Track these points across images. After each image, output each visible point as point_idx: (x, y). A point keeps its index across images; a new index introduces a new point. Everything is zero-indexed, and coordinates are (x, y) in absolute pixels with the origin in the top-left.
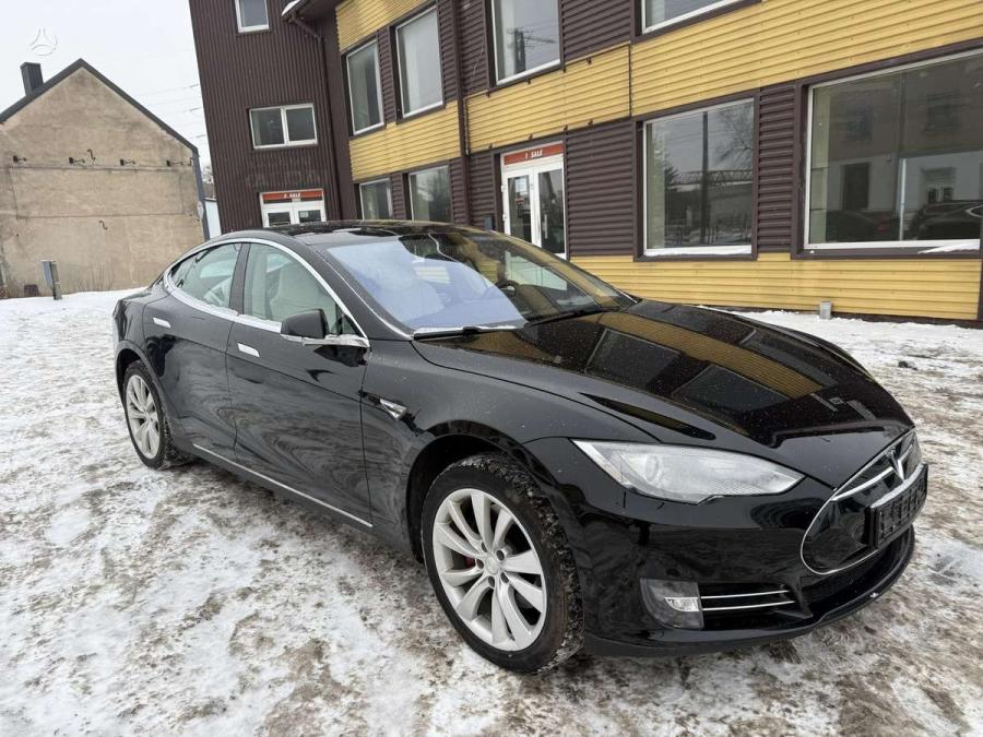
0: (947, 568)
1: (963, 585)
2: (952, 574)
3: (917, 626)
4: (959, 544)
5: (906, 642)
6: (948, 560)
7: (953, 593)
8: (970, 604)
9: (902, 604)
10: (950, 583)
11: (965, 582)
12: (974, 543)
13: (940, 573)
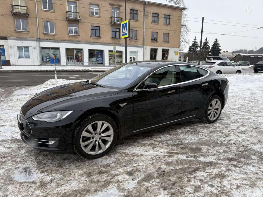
0: (28, 172)
1: (20, 170)
2: (25, 171)
3: (21, 154)
4: (31, 180)
5: (21, 151)
6: (29, 175)
7: (21, 166)
8: (15, 166)
9: (27, 155)
10: (24, 169)
11: (20, 171)
12: (27, 183)
13: (28, 170)
